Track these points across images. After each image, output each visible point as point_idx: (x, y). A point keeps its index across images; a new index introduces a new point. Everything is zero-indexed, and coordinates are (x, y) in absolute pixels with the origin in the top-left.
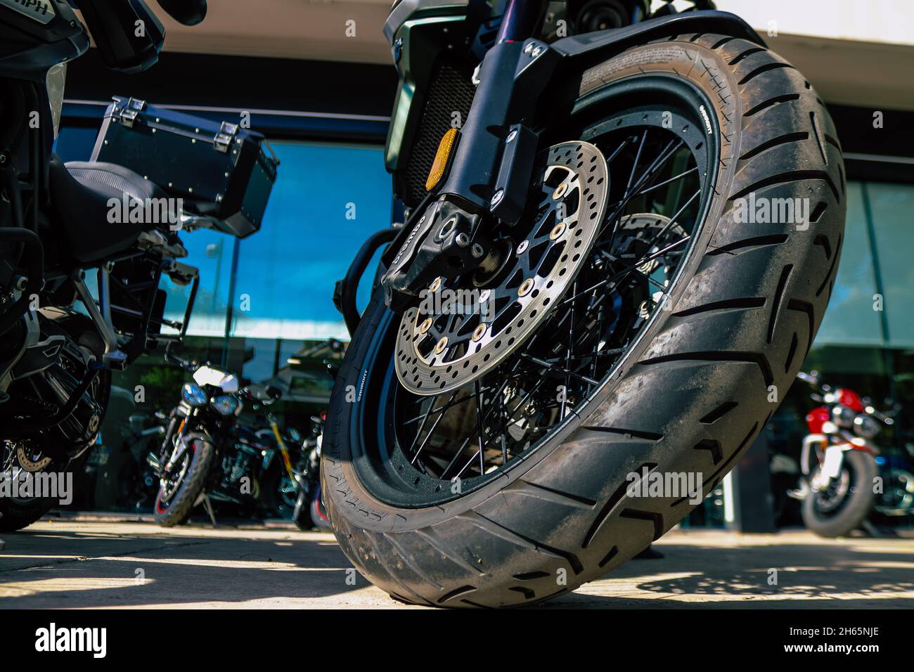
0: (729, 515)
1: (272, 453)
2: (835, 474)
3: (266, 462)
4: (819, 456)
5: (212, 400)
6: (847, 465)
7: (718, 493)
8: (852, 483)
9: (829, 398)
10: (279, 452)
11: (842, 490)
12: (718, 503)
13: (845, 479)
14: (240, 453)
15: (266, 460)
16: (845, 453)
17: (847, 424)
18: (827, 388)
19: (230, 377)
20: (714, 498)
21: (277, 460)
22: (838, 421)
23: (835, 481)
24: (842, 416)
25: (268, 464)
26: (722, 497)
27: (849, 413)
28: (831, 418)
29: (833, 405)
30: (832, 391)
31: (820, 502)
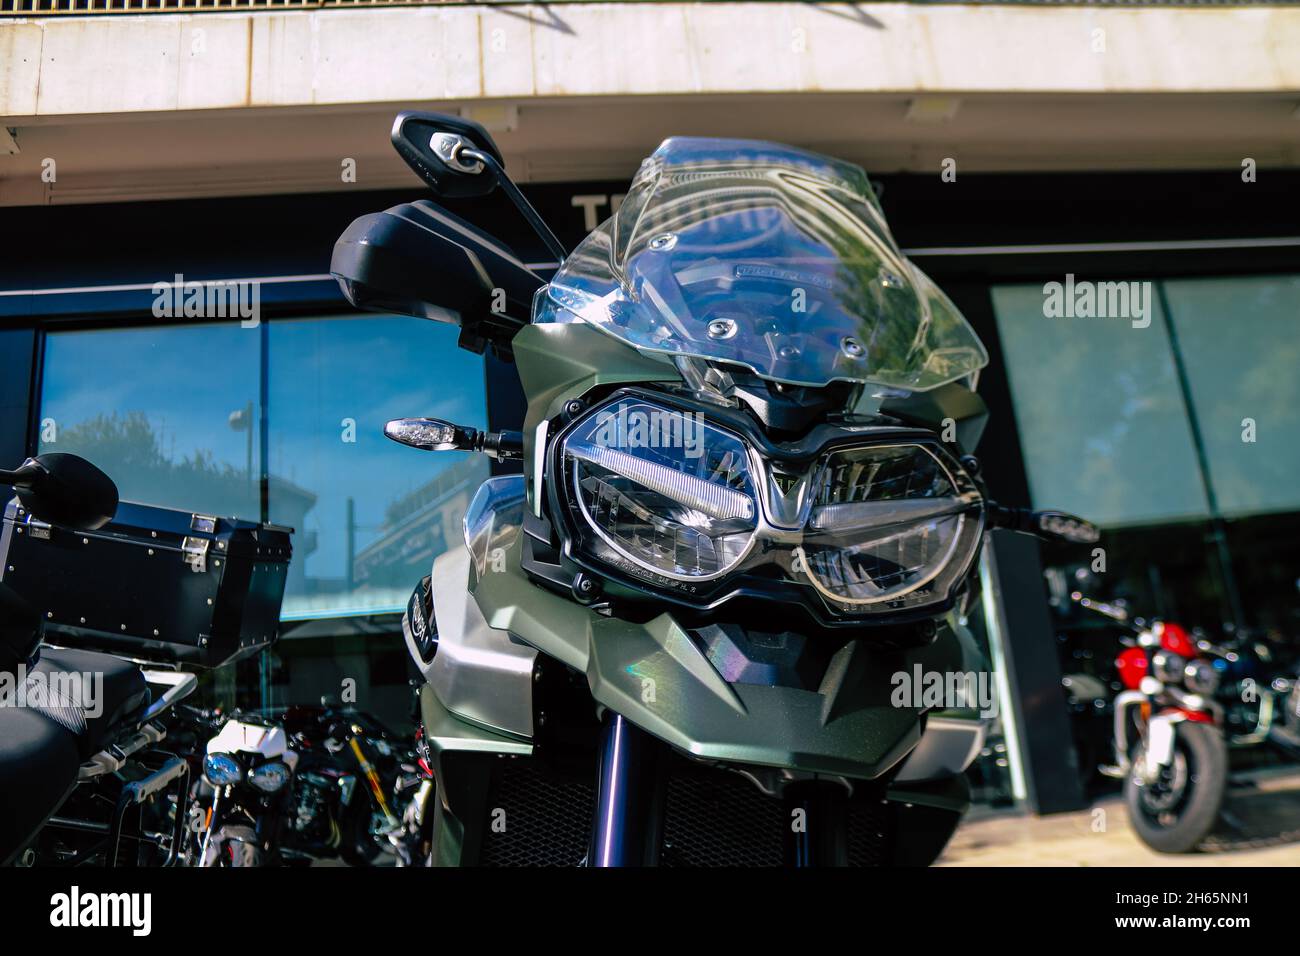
0: (1019, 788)
1: (353, 780)
2: (1164, 759)
3: (346, 795)
4: (1139, 725)
5: (251, 773)
6: (1181, 745)
7: (1000, 749)
8: (1191, 771)
9: (1146, 640)
10: (361, 776)
11: (1178, 781)
12: (1001, 763)
13: (1180, 765)
14: (306, 786)
15: (345, 790)
16: (1176, 725)
17: (1175, 678)
18: (1140, 622)
19: (274, 731)
20: (995, 756)
21: (362, 788)
22: (1161, 675)
23: (1166, 769)
24: (1167, 668)
25: (349, 796)
26: (1005, 755)
27: (1176, 662)
28: (1150, 672)
29: (1153, 651)
30: (1148, 628)
31: (1148, 798)
